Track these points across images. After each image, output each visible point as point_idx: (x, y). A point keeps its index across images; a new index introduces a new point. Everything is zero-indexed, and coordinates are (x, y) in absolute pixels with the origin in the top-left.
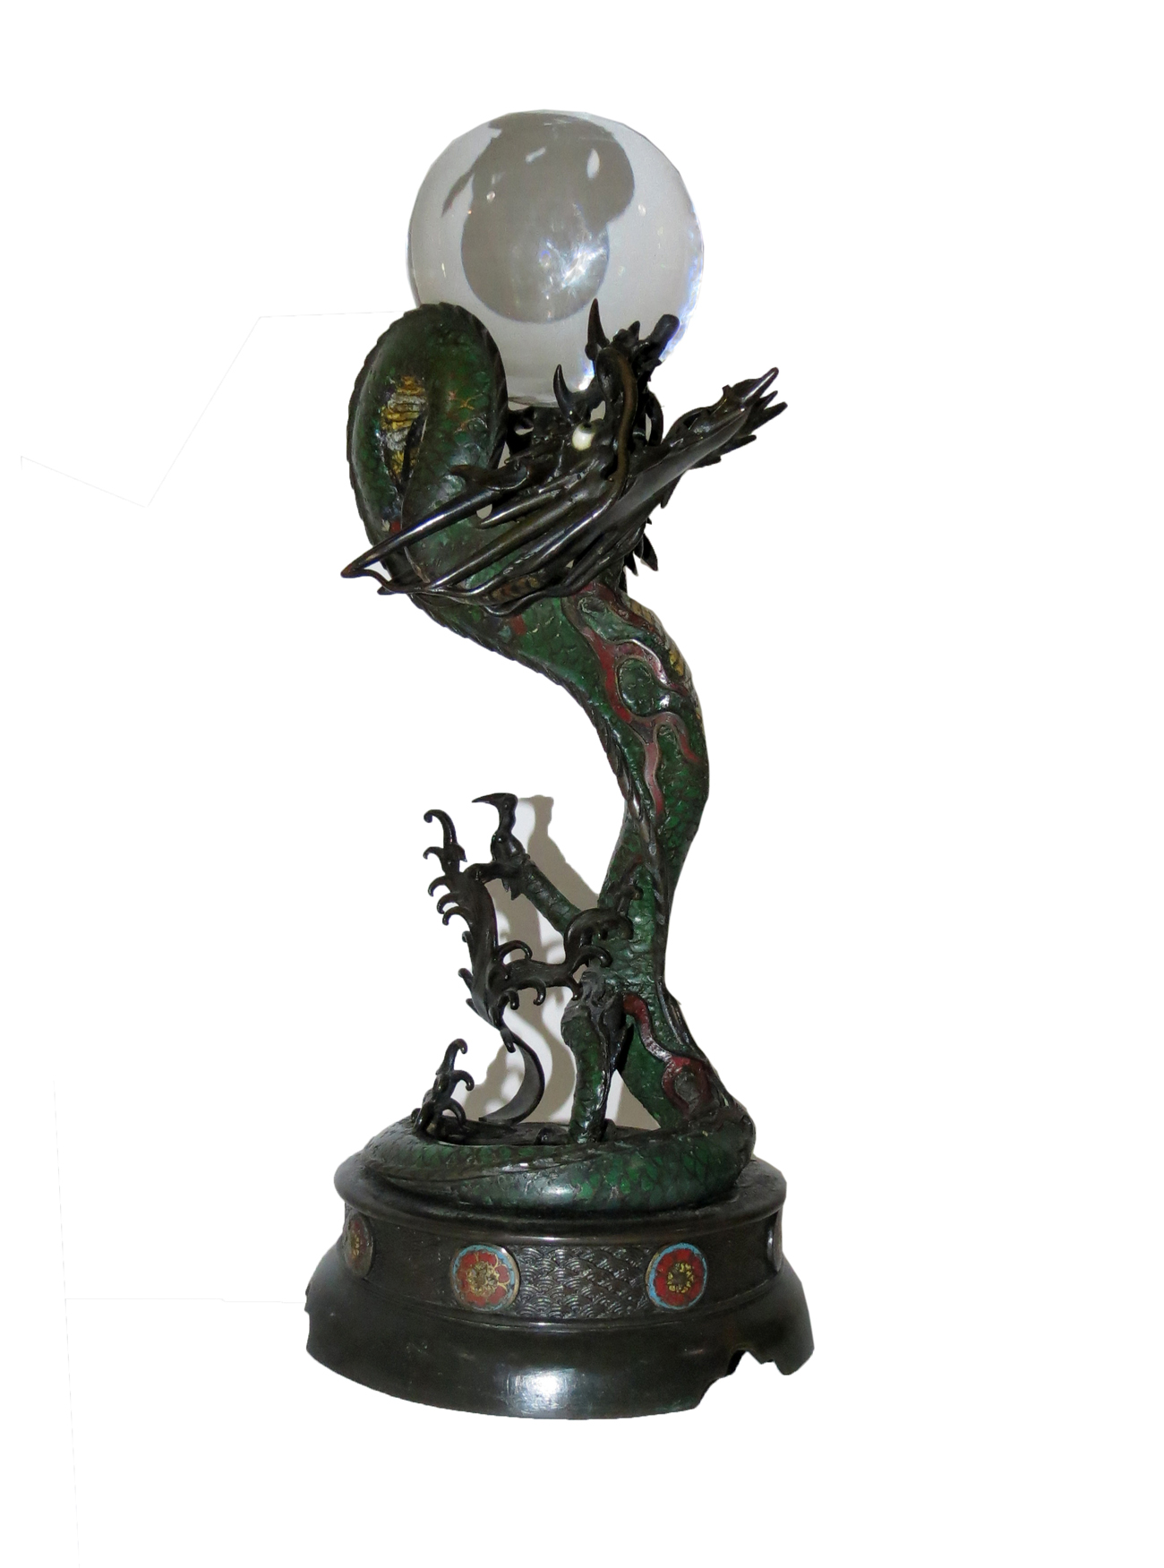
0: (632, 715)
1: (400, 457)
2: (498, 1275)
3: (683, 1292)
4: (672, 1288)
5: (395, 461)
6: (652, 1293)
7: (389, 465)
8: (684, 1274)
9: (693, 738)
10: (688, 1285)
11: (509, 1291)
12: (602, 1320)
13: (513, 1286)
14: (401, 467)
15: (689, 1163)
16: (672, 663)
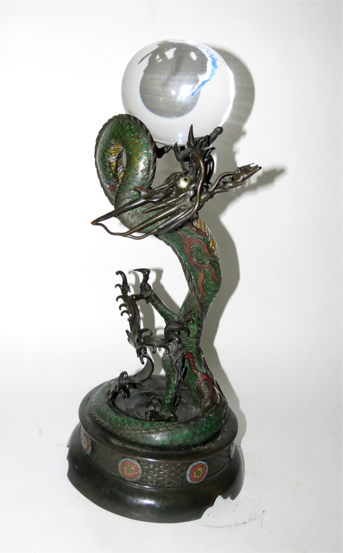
0: (195, 262)
1: (114, 164)
2: (135, 470)
3: (199, 477)
4: (195, 476)
5: (112, 166)
6: (188, 478)
7: (110, 168)
8: (200, 471)
9: (216, 272)
10: (201, 475)
11: (138, 475)
12: (170, 487)
13: (140, 474)
14: (114, 167)
15: (204, 429)
16: (211, 246)
